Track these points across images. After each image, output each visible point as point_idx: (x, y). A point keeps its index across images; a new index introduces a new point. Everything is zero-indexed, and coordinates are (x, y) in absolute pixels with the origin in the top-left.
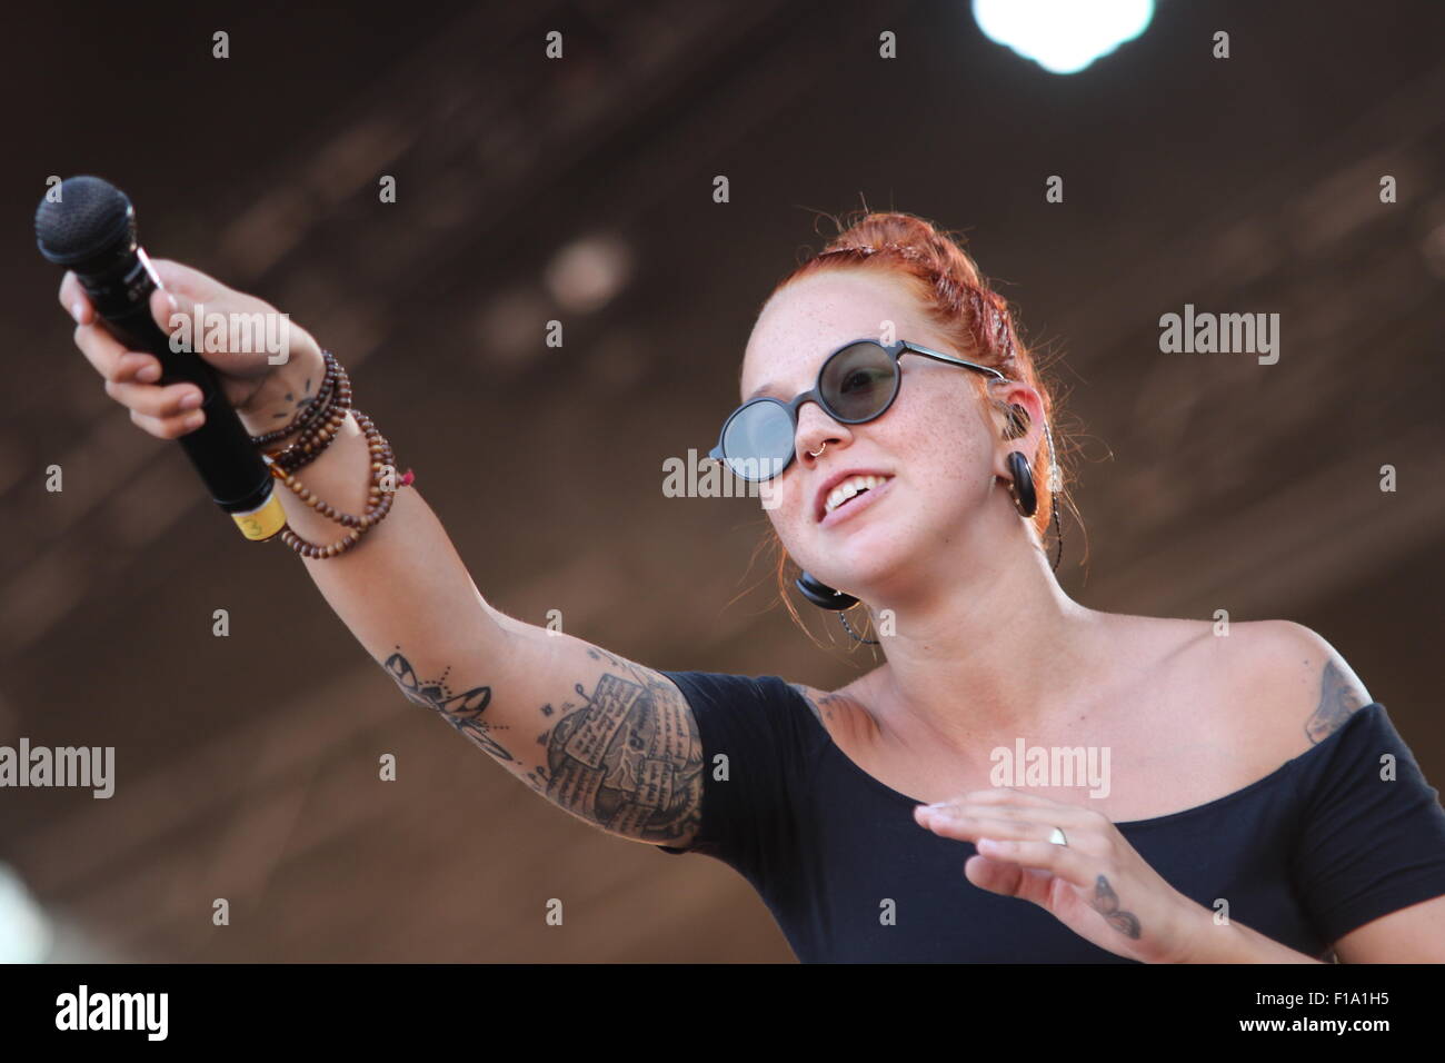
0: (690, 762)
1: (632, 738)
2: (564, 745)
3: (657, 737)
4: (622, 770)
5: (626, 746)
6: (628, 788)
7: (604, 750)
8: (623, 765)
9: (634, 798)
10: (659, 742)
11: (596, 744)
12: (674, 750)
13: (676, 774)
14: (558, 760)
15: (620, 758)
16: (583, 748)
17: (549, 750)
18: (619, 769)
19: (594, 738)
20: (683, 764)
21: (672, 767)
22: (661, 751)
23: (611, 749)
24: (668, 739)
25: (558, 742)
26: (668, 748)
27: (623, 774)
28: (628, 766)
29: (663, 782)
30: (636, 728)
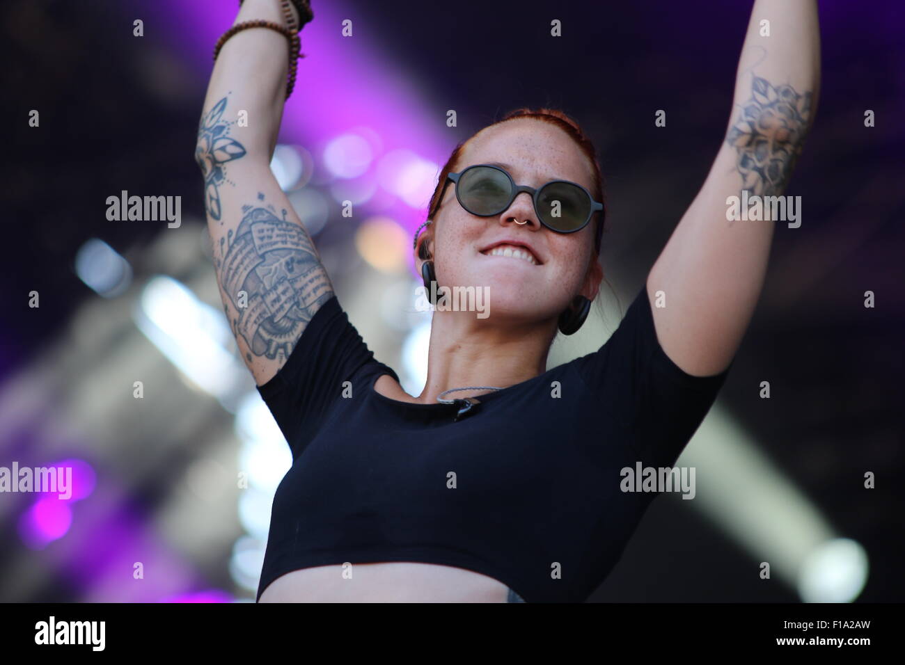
0: (306, 309)
1: (289, 261)
2: (254, 223)
3: (302, 277)
4: (271, 269)
5: (283, 261)
6: (266, 284)
7: (270, 248)
8: (273, 267)
9: (265, 294)
10: (300, 281)
11: (270, 241)
12: (304, 294)
13: (295, 307)
14: (244, 230)
15: (274, 263)
16: (262, 235)
17: (244, 218)
18: (270, 267)
19: (270, 237)
20: (302, 306)
21: (296, 300)
22: (298, 285)
23: (276, 253)
24: (306, 285)
25: (252, 218)
26: (302, 289)
27: (270, 273)
28: (275, 272)
29: (286, 302)
30: (296, 260)
